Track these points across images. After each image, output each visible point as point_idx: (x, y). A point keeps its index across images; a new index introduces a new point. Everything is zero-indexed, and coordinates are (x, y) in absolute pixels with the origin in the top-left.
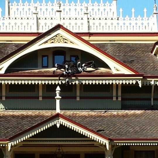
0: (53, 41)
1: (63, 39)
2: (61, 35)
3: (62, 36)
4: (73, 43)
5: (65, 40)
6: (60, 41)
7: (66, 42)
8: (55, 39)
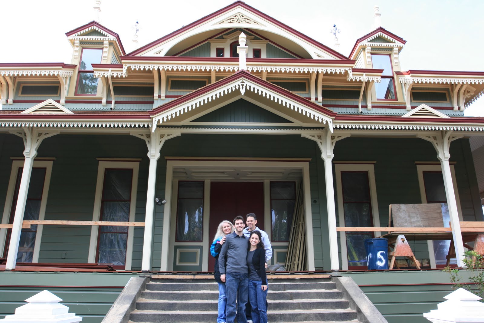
0: (231, 20)
1: (245, 19)
2: (242, 14)
3: (244, 16)
4: (258, 24)
5: (247, 20)
6: (240, 21)
7: (248, 23)
8: (233, 19)
